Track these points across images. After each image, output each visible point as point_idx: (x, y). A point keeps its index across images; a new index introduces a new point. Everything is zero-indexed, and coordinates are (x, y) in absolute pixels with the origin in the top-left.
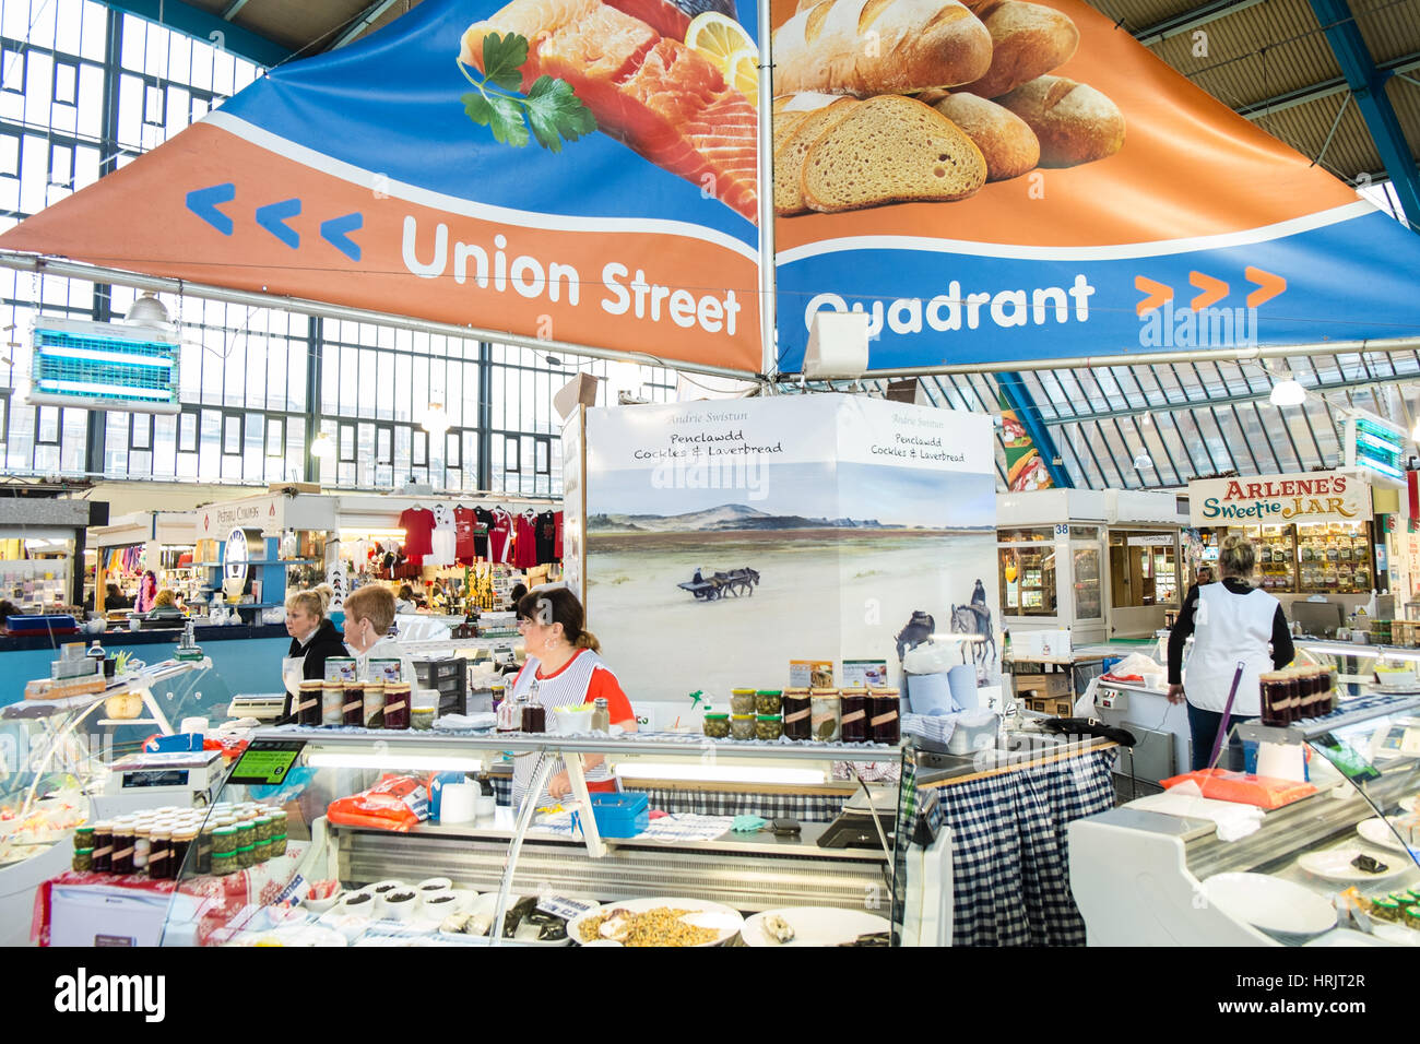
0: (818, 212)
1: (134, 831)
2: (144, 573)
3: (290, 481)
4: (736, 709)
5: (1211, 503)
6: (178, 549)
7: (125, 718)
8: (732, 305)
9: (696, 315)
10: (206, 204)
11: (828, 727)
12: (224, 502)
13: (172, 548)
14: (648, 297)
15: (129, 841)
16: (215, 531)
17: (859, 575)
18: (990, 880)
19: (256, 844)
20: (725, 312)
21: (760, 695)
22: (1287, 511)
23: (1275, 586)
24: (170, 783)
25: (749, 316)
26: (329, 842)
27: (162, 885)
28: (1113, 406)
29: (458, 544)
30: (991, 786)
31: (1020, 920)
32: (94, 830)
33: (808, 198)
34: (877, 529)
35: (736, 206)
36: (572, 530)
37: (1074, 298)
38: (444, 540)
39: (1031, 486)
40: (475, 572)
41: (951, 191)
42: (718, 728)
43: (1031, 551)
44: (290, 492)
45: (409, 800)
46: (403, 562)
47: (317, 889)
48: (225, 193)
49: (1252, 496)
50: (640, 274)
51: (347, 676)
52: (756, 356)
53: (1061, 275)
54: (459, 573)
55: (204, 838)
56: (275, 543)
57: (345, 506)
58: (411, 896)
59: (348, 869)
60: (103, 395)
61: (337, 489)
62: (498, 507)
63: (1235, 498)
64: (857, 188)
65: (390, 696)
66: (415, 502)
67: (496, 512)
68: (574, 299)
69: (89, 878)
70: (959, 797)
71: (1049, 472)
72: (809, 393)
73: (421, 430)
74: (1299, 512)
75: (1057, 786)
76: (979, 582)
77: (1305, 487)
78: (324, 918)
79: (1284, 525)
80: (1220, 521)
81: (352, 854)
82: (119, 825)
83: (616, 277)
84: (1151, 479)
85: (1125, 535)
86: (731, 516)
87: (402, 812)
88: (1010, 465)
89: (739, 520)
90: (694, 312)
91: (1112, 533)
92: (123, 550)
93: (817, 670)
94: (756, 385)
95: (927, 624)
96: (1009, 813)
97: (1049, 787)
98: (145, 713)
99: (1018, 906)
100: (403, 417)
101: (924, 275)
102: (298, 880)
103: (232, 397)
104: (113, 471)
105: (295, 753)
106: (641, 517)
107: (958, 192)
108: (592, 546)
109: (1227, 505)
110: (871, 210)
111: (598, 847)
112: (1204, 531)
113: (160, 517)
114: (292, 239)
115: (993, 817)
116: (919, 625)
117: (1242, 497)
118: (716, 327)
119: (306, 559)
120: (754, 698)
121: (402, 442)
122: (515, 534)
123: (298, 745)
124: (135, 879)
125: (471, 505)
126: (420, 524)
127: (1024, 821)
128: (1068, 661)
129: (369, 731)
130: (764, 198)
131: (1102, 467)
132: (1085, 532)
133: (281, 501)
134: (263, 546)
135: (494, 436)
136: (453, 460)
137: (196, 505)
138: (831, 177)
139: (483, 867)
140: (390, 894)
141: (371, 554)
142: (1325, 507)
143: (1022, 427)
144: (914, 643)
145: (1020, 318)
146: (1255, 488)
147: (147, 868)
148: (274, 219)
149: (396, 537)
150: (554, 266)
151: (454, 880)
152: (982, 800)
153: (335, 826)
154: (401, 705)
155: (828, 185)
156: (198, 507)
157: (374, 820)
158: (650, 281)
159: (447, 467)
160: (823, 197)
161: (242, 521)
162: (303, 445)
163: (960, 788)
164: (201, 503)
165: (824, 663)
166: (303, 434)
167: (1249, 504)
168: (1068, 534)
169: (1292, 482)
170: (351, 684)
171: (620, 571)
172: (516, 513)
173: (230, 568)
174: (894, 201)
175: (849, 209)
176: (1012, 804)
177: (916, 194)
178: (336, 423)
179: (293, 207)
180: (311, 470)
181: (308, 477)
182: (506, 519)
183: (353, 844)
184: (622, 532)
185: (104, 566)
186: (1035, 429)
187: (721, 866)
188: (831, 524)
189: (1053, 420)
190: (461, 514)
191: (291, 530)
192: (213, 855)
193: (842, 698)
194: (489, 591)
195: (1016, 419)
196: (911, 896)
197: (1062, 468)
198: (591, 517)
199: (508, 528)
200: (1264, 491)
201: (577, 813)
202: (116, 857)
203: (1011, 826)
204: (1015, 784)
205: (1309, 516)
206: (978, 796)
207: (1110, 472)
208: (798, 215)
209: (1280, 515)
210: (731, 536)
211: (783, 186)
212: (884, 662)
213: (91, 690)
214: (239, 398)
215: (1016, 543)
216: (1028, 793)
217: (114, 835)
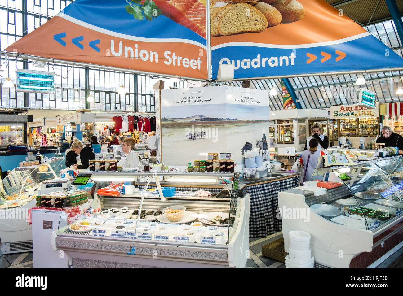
0: (223, 36)
1: (51, 197)
2: (43, 135)
3: (82, 109)
4: (195, 165)
5: (336, 112)
6: (52, 128)
7: (44, 172)
8: (200, 62)
9: (190, 64)
10: (59, 38)
11: (217, 169)
12: (64, 115)
13: (50, 128)
14: (177, 60)
15: (50, 199)
16: (62, 123)
17: (232, 133)
18: (264, 208)
19: (80, 200)
20: (198, 63)
21: (201, 161)
22: (356, 114)
23: (352, 135)
24: (58, 186)
25: (204, 64)
26: (98, 199)
27: (59, 209)
28: (318, 84)
29: (129, 126)
30: (265, 186)
31: (271, 218)
32: (41, 196)
33: (220, 32)
34: (236, 121)
35: (201, 34)
36: (158, 122)
37: (290, 59)
38: (125, 125)
39: (290, 108)
40: (134, 134)
41: (258, 29)
42: (191, 169)
43: (288, 126)
44: (82, 112)
45: (117, 189)
46: (114, 131)
47: (96, 210)
48: (63, 35)
49: (347, 110)
50: (174, 54)
51: (101, 159)
52: (206, 75)
53: (287, 52)
54: (130, 134)
55: (68, 198)
56: (79, 126)
57: (97, 116)
58: (119, 211)
59: (103, 206)
60: (35, 89)
61: (95, 111)
62: (140, 115)
63: (342, 111)
64: (233, 29)
65: (111, 163)
66: (117, 114)
67: (139, 117)
68: (157, 61)
69: (40, 208)
70: (256, 188)
71: (295, 104)
72: (219, 85)
73: (118, 94)
74: (359, 115)
75: (283, 186)
76: (264, 134)
77: (361, 108)
78: (98, 217)
79: (356, 118)
80: (338, 117)
81: (104, 202)
82: (47, 195)
83: (168, 55)
84: (324, 105)
85: (313, 121)
86: (198, 118)
87: (116, 192)
88: (284, 102)
89: (201, 119)
90: (189, 63)
91: (309, 121)
92: (36, 129)
93: (214, 156)
94: (206, 83)
95: (250, 145)
96: (269, 192)
97: (280, 186)
98: (49, 170)
99: (271, 215)
100: (113, 90)
101: (251, 53)
102: (91, 208)
103: (64, 85)
104: (31, 106)
105: (89, 177)
106: (175, 118)
107: (260, 30)
108: (163, 126)
109: (340, 113)
110: (236, 35)
111: (163, 199)
112: (334, 120)
113: (46, 119)
114: (81, 47)
115: (265, 193)
116: (248, 145)
117: (344, 111)
118: (195, 68)
119: (87, 130)
120: (199, 162)
121: (113, 97)
122: (145, 123)
123: (89, 175)
124: (52, 208)
125: (132, 114)
126: (118, 120)
127: (273, 194)
128: (294, 155)
129: (107, 172)
130: (208, 32)
131: (310, 102)
132: (303, 120)
133: (80, 115)
134: (76, 127)
135: (139, 95)
136: (127, 102)
137: (56, 115)
138: (226, 26)
139: (136, 205)
140: (113, 211)
141: (105, 129)
142: (367, 113)
143: (287, 91)
144: (246, 150)
145: (276, 64)
146: (348, 108)
147: (54, 205)
148: (77, 42)
149: (112, 124)
150: (151, 52)
151: (129, 208)
152: (262, 189)
153: (99, 195)
154: (114, 165)
155: (225, 28)
156: (57, 116)
157: (109, 194)
158: (177, 55)
159: (126, 104)
160: (224, 31)
161: (70, 120)
162: (85, 98)
163: (256, 186)
164: (58, 115)
165: (216, 154)
166: (85, 95)
167: (346, 112)
168: (297, 121)
169: (358, 107)
170: (102, 161)
171: (170, 132)
172: (145, 117)
173: (67, 133)
174: (243, 32)
175: (231, 35)
176: (270, 190)
177: (249, 30)
178: (94, 92)
179: (81, 38)
180: (87, 106)
181: (87, 107)
182: (142, 119)
183: (104, 200)
184: (170, 122)
185: (31, 133)
186: (291, 92)
187: (193, 203)
188: (224, 120)
189: (296, 89)
190: (130, 118)
191: (83, 122)
192: (70, 202)
193: (220, 162)
194: (138, 138)
195: (286, 89)
196: (238, 209)
197: (299, 103)
198: (162, 119)
199: (143, 121)
200: (350, 109)
201: (158, 191)
202: (46, 203)
203: (270, 195)
204: (271, 185)
205: (362, 116)
206: (261, 188)
207: (312, 104)
208: (217, 36)
209: (354, 115)
210: (199, 123)
211: (213, 28)
212: (230, 153)
213: (36, 164)
214: (66, 85)
215: (284, 124)
216: (274, 188)
217: (46, 197)
